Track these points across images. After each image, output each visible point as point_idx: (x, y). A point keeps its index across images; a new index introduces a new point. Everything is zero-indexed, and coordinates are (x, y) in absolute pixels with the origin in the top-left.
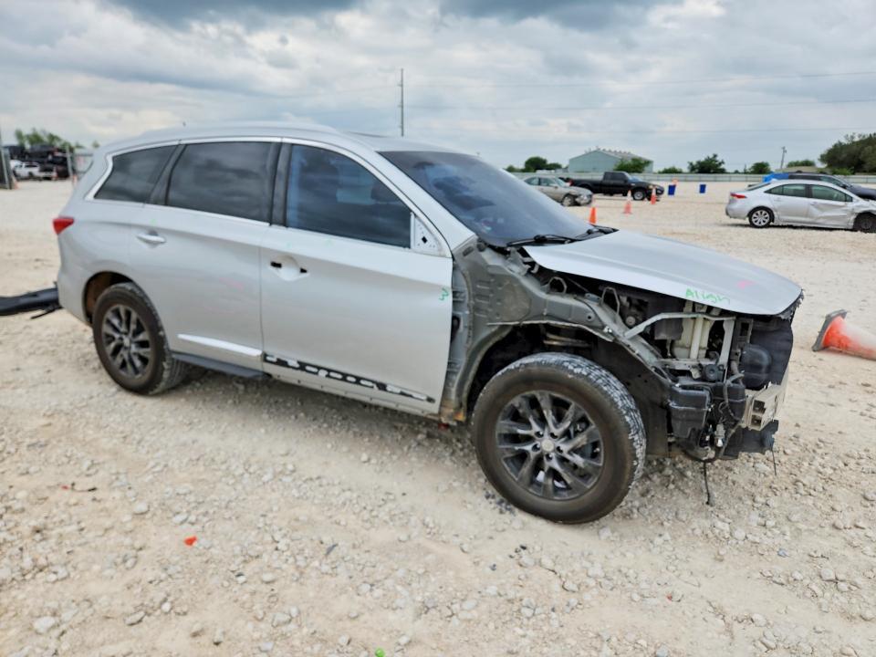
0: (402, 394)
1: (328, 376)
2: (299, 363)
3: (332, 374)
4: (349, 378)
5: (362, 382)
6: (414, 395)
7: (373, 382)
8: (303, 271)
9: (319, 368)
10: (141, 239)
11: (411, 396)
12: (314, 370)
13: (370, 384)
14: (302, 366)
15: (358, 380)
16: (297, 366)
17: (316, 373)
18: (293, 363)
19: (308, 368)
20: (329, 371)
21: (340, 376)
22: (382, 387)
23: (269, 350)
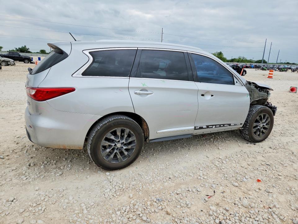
0: (235, 125)
1: (216, 127)
2: (207, 126)
3: (217, 126)
4: (221, 126)
5: (225, 125)
6: (237, 124)
7: (227, 124)
8: (212, 96)
9: (213, 126)
10: (136, 93)
11: (237, 125)
12: (212, 127)
13: (227, 125)
14: (208, 127)
15: (224, 125)
16: (206, 127)
17: (212, 128)
18: (205, 127)
19: (209, 127)
20: (216, 125)
21: (219, 126)
22: (230, 125)
23: (196, 125)
